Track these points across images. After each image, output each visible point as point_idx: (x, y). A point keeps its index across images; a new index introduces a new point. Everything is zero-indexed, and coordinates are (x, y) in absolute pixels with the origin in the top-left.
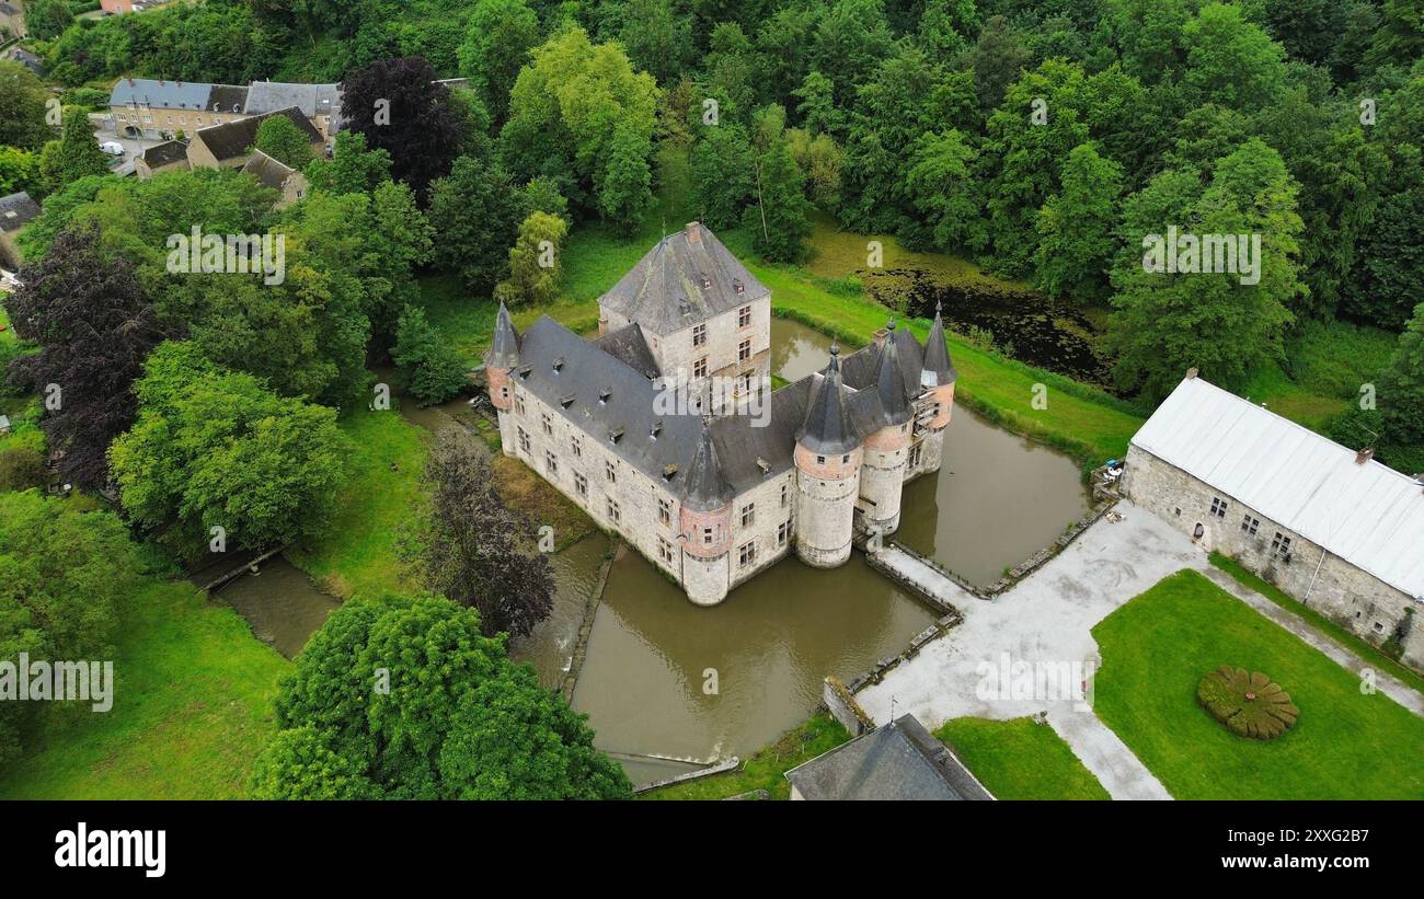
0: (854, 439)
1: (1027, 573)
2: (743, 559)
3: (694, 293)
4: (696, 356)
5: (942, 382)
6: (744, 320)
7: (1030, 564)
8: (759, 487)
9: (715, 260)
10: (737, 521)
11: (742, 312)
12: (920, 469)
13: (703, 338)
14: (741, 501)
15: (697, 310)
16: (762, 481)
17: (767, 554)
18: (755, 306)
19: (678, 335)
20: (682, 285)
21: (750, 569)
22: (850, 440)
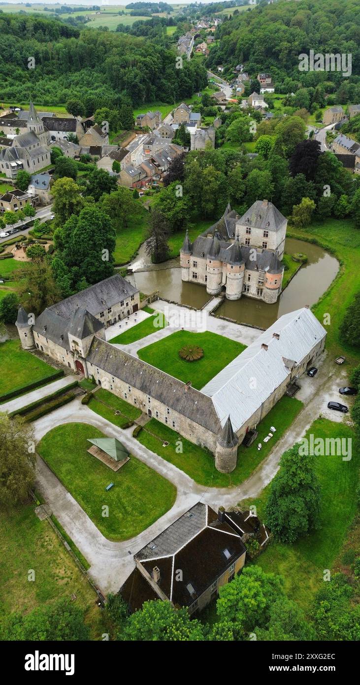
0: (214, 258)
1: (224, 319)
2: (194, 276)
3: (254, 219)
4: (247, 236)
5: (269, 272)
6: (266, 235)
7: (227, 318)
8: (199, 259)
9: (267, 214)
10: (192, 263)
11: (265, 232)
12: (262, 298)
13: (250, 233)
14: (193, 259)
15: (250, 223)
16: (199, 257)
17: (201, 281)
18: (270, 233)
19: (241, 226)
20: (252, 215)
21: (194, 280)
22: (213, 257)
